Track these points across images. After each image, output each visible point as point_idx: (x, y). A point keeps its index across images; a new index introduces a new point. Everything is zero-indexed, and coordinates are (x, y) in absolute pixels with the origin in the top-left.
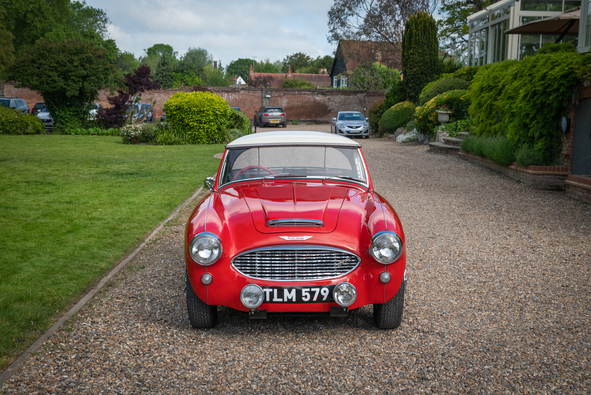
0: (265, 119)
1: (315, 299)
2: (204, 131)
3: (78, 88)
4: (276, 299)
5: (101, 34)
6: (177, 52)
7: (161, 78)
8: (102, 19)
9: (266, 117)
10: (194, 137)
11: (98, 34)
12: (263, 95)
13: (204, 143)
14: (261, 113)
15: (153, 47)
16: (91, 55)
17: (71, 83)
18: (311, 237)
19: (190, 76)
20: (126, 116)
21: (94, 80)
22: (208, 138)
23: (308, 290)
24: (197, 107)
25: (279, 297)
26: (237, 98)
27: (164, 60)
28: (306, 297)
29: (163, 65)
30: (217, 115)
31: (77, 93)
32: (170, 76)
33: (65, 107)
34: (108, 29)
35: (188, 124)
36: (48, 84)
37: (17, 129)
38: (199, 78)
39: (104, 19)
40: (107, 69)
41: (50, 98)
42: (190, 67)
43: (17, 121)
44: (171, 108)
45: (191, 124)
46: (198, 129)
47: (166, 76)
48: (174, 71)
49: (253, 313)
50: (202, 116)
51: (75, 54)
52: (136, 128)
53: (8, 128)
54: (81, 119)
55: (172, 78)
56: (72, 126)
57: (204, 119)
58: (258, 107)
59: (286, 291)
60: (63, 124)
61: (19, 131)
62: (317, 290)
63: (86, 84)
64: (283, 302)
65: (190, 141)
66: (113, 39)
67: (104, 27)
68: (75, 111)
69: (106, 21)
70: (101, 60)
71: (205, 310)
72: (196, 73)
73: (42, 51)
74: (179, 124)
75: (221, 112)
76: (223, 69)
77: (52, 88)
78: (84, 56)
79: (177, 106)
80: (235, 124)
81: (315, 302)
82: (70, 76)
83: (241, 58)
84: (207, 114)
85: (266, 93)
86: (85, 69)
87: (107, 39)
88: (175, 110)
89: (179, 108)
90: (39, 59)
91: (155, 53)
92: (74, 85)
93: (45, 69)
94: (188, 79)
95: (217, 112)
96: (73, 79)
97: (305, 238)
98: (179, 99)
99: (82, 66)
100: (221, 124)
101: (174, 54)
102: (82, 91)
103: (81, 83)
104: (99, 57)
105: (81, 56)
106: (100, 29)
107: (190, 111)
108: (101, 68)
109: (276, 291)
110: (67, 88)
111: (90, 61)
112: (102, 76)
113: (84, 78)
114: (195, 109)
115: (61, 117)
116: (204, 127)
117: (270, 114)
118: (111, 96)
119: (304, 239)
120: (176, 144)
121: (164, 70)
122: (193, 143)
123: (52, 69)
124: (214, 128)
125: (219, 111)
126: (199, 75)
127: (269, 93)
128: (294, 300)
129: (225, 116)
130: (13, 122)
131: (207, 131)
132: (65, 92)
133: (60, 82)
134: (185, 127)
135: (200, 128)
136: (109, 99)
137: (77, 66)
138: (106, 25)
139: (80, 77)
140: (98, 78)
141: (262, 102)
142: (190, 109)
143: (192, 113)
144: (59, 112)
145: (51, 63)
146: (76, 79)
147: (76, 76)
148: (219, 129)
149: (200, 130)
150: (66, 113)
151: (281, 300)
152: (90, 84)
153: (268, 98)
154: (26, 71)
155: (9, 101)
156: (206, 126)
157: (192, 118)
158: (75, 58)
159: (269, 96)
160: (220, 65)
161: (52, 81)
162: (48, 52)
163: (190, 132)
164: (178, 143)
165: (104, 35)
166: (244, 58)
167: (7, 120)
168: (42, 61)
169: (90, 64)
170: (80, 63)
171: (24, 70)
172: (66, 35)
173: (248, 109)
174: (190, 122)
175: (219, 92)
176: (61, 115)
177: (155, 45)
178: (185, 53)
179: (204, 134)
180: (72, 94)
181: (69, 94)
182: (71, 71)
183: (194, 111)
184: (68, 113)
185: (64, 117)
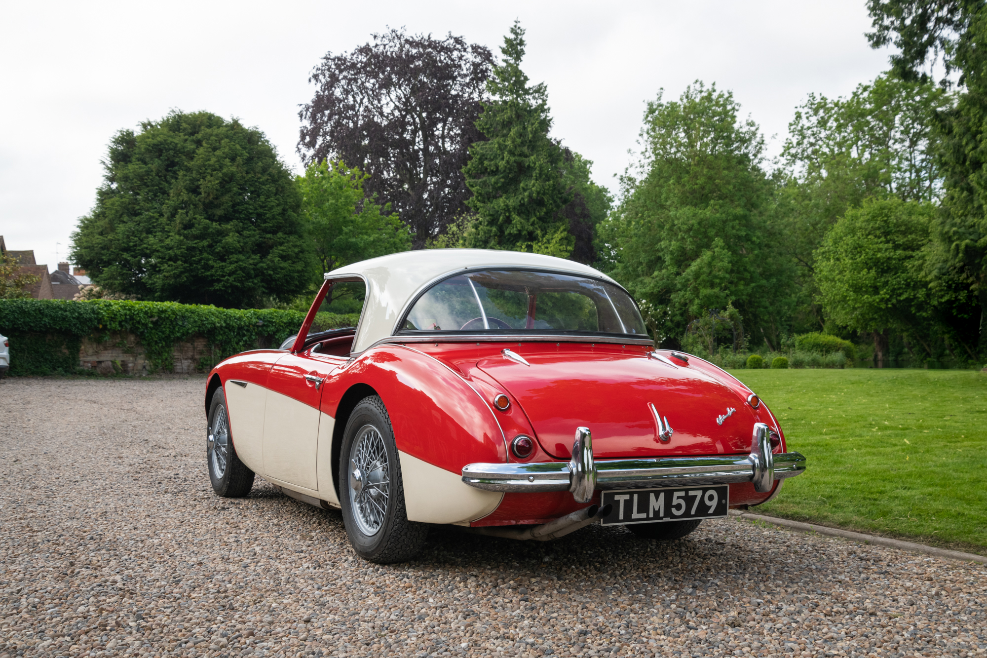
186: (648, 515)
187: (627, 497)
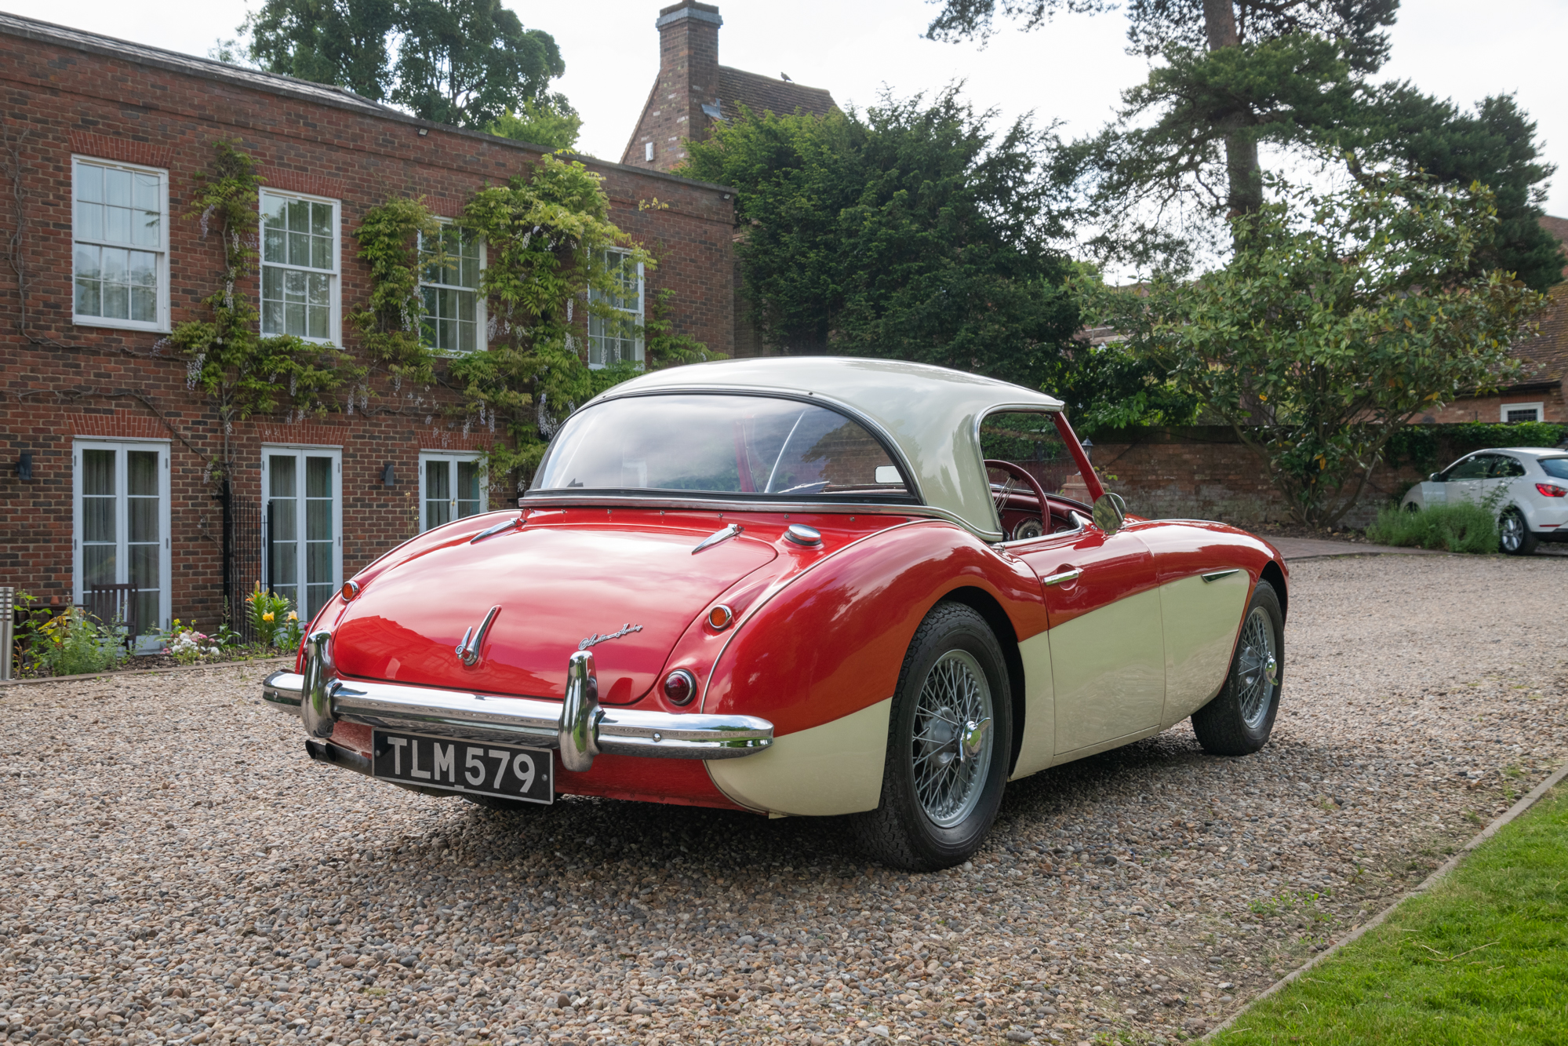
186: (433, 775)
187: (404, 742)
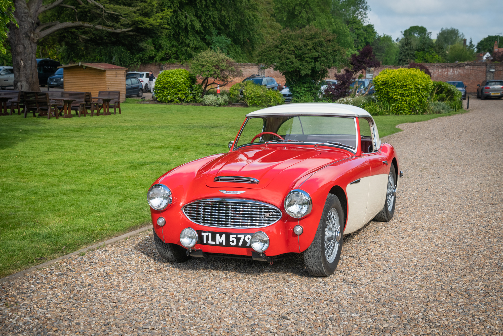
0: (486, 92)
1: (240, 244)
2: (406, 103)
3: (310, 68)
4: (210, 242)
5: (362, 21)
6: (431, 33)
7: (403, 57)
8: (363, 7)
9: (487, 90)
10: (397, 109)
11: (359, 20)
12: (487, 69)
13: (406, 114)
14: (482, 87)
15: (409, 29)
16: (322, 39)
17: (305, 64)
18: (244, 192)
19: (430, 54)
20: (351, 90)
21: (324, 61)
22: (410, 109)
23: (235, 236)
24: (401, 82)
25: (212, 240)
26: (462, 73)
27: (408, 40)
28: (233, 242)
29: (406, 45)
30: (418, 88)
31: (309, 72)
32: (412, 54)
33: (301, 84)
34: (368, 15)
35: (393, 97)
36: (287, 65)
37: (262, 102)
38: (439, 55)
39: (365, 7)
40: (335, 51)
41: (289, 77)
42: (431, 46)
43: (263, 96)
44: (378, 83)
45: (394, 97)
46: (401, 102)
47: (408, 54)
48: (416, 50)
49: (191, 252)
50: (405, 90)
51: (309, 39)
52: (348, 101)
53: (255, 102)
54: (314, 93)
55: (414, 56)
56: (306, 100)
57: (406, 93)
58: (482, 80)
59: (218, 236)
60: (298, 98)
61: (264, 104)
62: (242, 237)
63: (317, 64)
64: (216, 245)
65: (394, 112)
66: (372, 24)
67: (365, 14)
68: (309, 87)
69: (366, 8)
70: (331, 44)
71: (167, 247)
72: (436, 51)
73: (284, 38)
74: (385, 97)
75: (423, 86)
76: (474, 46)
77: (290, 68)
78: (316, 40)
79: (383, 82)
80: (447, 96)
81: (240, 247)
82: (304, 58)
83: (491, 35)
84: (409, 88)
85: (491, 68)
86: (317, 51)
87: (367, 24)
88: (382, 85)
89: (385, 83)
90: (281, 45)
91: (410, 34)
92: (307, 65)
93: (285, 53)
94: (428, 57)
95: (419, 86)
96: (307, 61)
97: (239, 192)
98: (385, 76)
99: (314, 49)
100: (423, 97)
101: (428, 34)
102: (314, 70)
103: (313, 63)
104: (329, 41)
105: (314, 41)
106: (362, 16)
107: (394, 86)
108: (330, 49)
109: (210, 235)
110: (302, 68)
111: (321, 44)
112: (330, 57)
113: (316, 59)
114: (398, 83)
115: (298, 92)
116: (406, 100)
117: (491, 87)
118: (338, 74)
119: (238, 194)
120: (380, 115)
121: (407, 49)
122: (396, 114)
123: (290, 52)
124: (416, 100)
125: (421, 85)
126: (439, 52)
127: (494, 67)
128: (224, 244)
129: (427, 89)
130: (259, 97)
131: (409, 103)
132: (300, 72)
133: (296, 63)
134: (390, 100)
135: (402, 101)
136: (336, 76)
137: (311, 49)
138: (367, 12)
139: (312, 58)
140: (327, 59)
141: (486, 76)
142: (394, 83)
143: (396, 87)
144: (296, 88)
145: (290, 48)
146: (309, 60)
147: (309, 58)
148: (420, 101)
149: (403, 103)
150: (301, 88)
151: (214, 243)
152: (320, 64)
153: (492, 72)
154: (271, 55)
155: (262, 80)
156: (408, 99)
157: (396, 92)
158: (309, 42)
159: (493, 70)
160: (471, 42)
161: (290, 62)
162: (288, 38)
163: (394, 104)
164: (382, 114)
165: (365, 21)
166: (494, 35)
167: (255, 96)
168: (283, 46)
169: (321, 47)
170: (313, 47)
171: (269, 54)
172: (327, 22)
173: (472, 83)
174: (395, 95)
175: (445, 67)
176: (297, 90)
177: (411, 28)
178: (438, 33)
179: (406, 106)
180: (305, 73)
181: (303, 73)
182: (306, 54)
183: (398, 86)
184: (303, 89)
185: (299, 92)
